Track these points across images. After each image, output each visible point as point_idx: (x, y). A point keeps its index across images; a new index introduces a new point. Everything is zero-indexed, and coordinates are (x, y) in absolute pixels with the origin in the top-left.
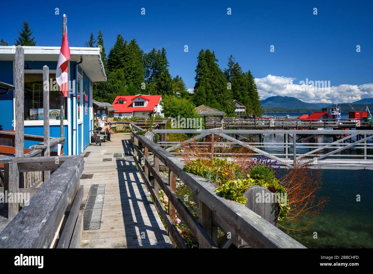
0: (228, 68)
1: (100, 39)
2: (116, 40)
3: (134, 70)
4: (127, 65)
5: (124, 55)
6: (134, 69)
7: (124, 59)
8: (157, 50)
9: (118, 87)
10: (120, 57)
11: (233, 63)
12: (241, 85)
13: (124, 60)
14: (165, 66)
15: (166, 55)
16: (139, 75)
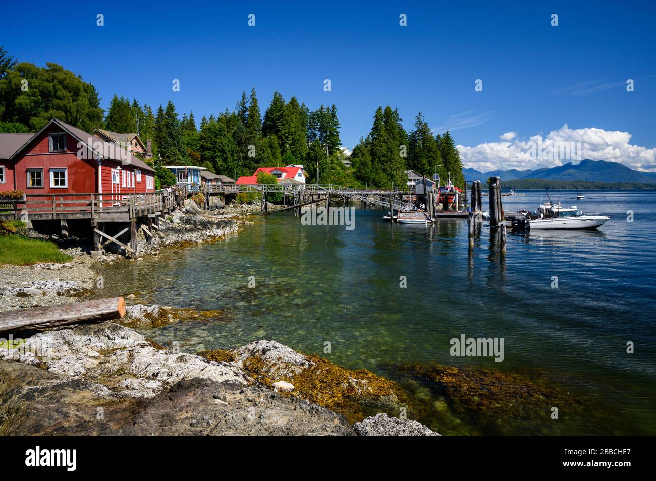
0: (415, 129)
1: (253, 99)
2: (272, 99)
3: (292, 135)
4: (284, 130)
5: (282, 116)
6: (293, 133)
7: (281, 122)
8: (326, 107)
9: (267, 157)
10: (277, 120)
11: (421, 123)
12: (429, 151)
13: (281, 124)
14: (335, 127)
15: (336, 114)
16: (298, 140)
